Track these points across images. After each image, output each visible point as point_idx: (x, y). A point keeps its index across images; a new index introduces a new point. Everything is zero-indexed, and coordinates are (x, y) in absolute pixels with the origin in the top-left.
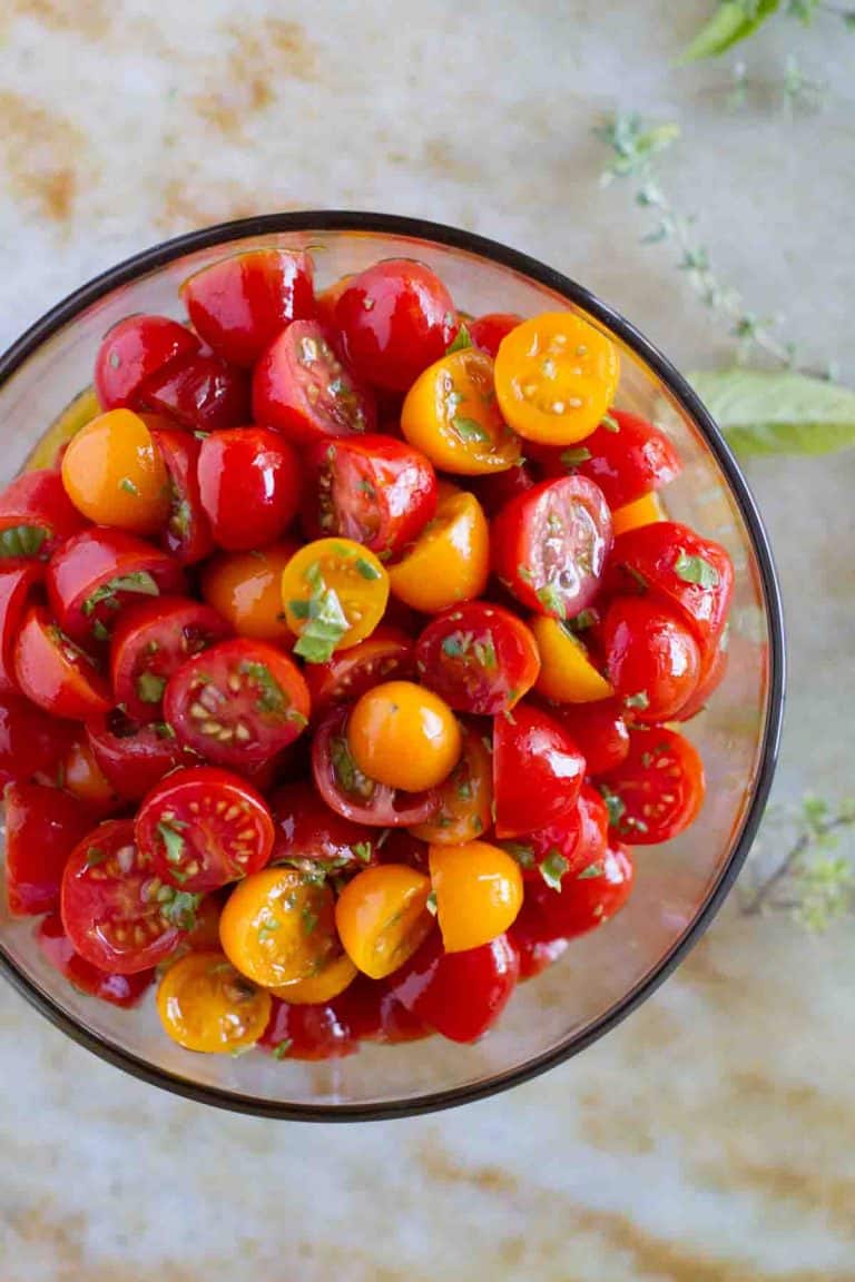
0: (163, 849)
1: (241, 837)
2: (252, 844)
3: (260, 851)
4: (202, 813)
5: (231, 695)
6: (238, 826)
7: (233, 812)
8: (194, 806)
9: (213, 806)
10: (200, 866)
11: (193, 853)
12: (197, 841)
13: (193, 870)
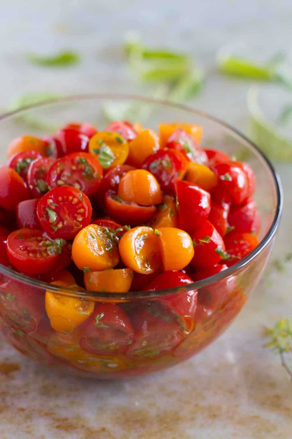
0: (48, 217)
1: (79, 211)
2: (83, 215)
3: (86, 216)
4: (63, 200)
5: (73, 172)
6: (77, 207)
7: (75, 200)
8: (60, 198)
9: (68, 198)
10: (63, 224)
11: (60, 219)
12: (62, 215)
13: (60, 225)
